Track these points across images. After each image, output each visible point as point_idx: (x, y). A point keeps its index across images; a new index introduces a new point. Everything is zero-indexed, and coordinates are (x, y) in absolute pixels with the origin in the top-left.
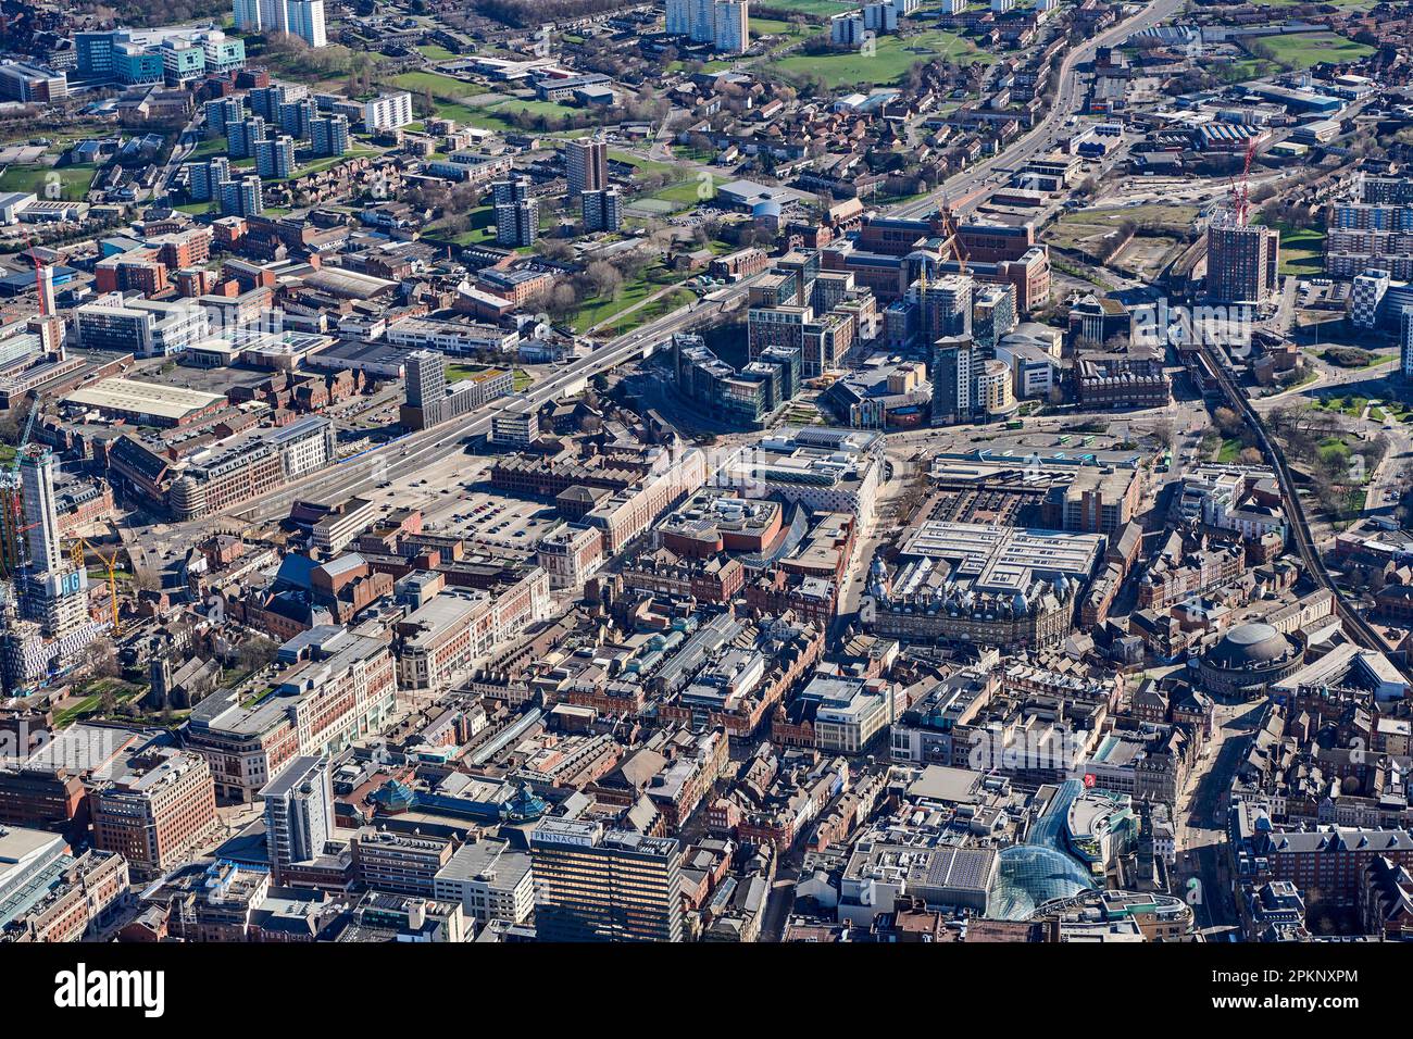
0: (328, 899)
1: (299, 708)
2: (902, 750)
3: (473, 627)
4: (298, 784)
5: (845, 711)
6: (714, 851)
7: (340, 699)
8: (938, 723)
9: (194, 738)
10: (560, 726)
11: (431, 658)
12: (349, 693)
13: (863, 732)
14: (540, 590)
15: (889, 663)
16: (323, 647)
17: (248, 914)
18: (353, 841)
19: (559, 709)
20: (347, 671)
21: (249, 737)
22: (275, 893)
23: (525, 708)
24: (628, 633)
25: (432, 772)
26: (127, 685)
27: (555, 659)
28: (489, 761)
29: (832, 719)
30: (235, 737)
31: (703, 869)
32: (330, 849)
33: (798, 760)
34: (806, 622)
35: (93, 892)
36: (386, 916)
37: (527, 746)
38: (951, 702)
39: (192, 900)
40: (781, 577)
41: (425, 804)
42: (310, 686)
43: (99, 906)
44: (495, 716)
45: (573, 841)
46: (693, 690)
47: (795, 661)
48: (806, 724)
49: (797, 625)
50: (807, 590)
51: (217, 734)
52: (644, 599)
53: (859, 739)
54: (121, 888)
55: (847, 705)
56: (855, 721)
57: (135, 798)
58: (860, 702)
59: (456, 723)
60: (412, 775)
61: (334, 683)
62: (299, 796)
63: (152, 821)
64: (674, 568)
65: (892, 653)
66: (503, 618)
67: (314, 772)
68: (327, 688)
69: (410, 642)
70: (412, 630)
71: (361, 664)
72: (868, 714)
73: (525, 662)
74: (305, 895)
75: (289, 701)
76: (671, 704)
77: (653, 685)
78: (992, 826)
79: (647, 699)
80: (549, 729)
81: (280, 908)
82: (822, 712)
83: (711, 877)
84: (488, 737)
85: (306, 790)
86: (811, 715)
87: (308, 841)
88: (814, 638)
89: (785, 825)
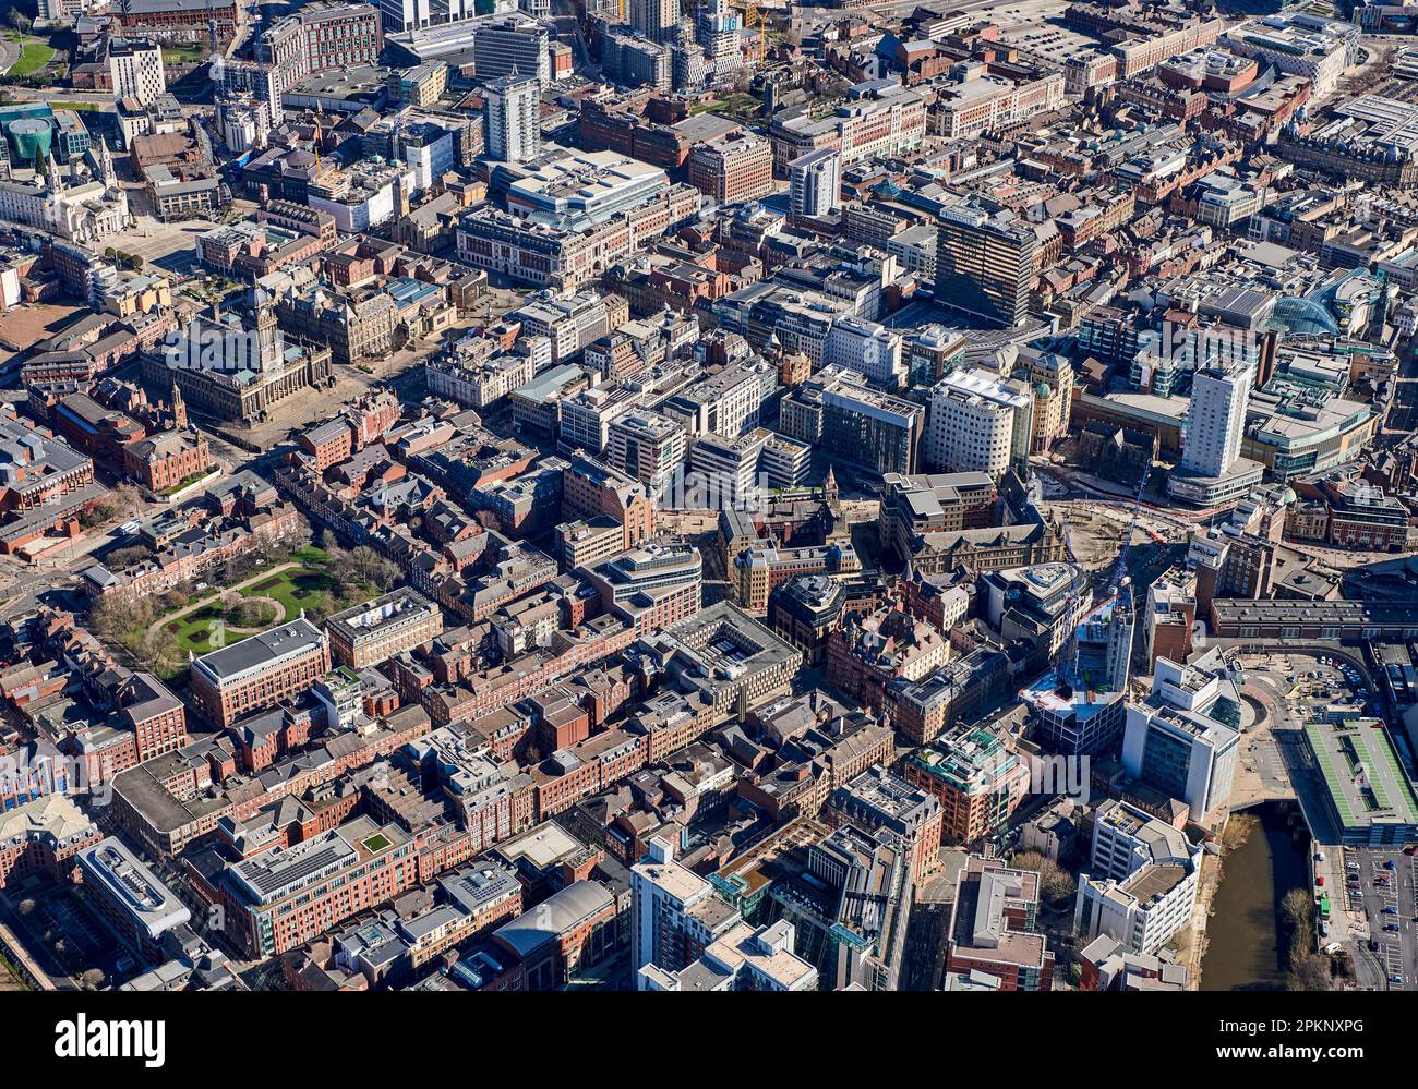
0: (817, 239)
1: (845, 125)
2: (1255, 231)
3: (994, 103)
4: (815, 163)
5: (1223, 197)
6: (1084, 263)
7: (879, 127)
8: (1286, 217)
9: (770, 130)
10: (1023, 172)
11: (957, 117)
12: (886, 125)
13: (1231, 214)
14: (1056, 89)
15: (1280, 177)
16: (879, 92)
17: (763, 238)
18: (844, 207)
19: (1026, 162)
20: (887, 109)
21: (805, 137)
22: (785, 230)
23: (1006, 157)
24: (1105, 128)
25: (920, 180)
26: (752, 99)
27: (1043, 133)
28: (963, 184)
29: (1213, 201)
30: (796, 135)
31: (1071, 271)
32: (832, 212)
33: (1177, 223)
34: (1230, 139)
35: (674, 207)
36: (846, 254)
37: (994, 180)
38: (1301, 205)
39: (730, 221)
40: (1231, 109)
41: (905, 198)
42: (858, 113)
43: (676, 218)
44: (984, 160)
45: (965, 221)
46: (1125, 167)
47: (1210, 163)
48: (1193, 202)
49: (1223, 141)
50: (1244, 120)
51: (786, 131)
52: (1125, 107)
53: (1227, 219)
54: (695, 211)
55: (1226, 193)
56: (1228, 205)
57: (715, 156)
58: (1236, 193)
59: (953, 158)
60: (905, 180)
61: (876, 115)
62: (814, 171)
63: (723, 173)
64: (1157, 91)
65: (1285, 170)
66: (1021, 102)
67: (829, 158)
68: (869, 117)
69: (945, 103)
70: (948, 96)
71: (899, 107)
72: (1240, 204)
73: (1023, 130)
74: (803, 235)
75: (841, 120)
76: (1107, 173)
77: (1100, 160)
78: (1286, 285)
79: (1093, 168)
80: (1016, 174)
81: (785, 239)
82: (1206, 195)
83: (1075, 278)
84: (971, 169)
85: (820, 168)
86: (1199, 197)
87: (816, 202)
88: (1231, 152)
89: (1143, 258)
